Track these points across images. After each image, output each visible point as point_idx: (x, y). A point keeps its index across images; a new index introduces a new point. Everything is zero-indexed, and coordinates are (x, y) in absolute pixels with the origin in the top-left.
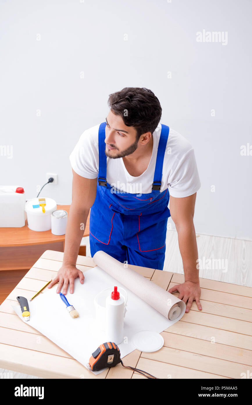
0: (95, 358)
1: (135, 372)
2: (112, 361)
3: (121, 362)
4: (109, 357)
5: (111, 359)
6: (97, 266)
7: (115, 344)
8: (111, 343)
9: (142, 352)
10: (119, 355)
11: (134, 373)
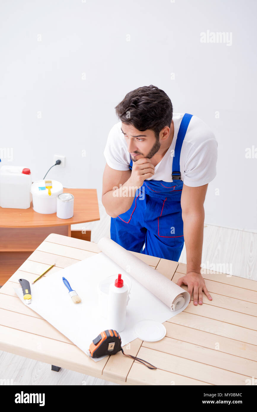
0: (96, 345)
1: (135, 361)
3: (122, 350)
4: (110, 344)
5: (111, 346)
6: (101, 252)
7: (116, 332)
8: (112, 330)
9: (143, 341)
10: (120, 343)
11: (134, 362)
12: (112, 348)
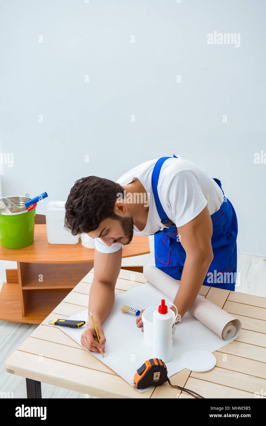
0: (140, 374)
1: (183, 392)
2: (159, 379)
3: (168, 380)
4: (155, 374)
5: (157, 376)
6: (148, 282)
7: (161, 361)
8: (157, 359)
9: (191, 371)
10: (166, 373)
11: (181, 392)
12: (158, 378)
